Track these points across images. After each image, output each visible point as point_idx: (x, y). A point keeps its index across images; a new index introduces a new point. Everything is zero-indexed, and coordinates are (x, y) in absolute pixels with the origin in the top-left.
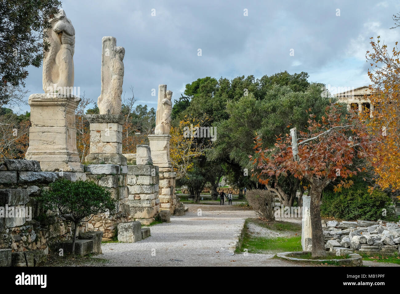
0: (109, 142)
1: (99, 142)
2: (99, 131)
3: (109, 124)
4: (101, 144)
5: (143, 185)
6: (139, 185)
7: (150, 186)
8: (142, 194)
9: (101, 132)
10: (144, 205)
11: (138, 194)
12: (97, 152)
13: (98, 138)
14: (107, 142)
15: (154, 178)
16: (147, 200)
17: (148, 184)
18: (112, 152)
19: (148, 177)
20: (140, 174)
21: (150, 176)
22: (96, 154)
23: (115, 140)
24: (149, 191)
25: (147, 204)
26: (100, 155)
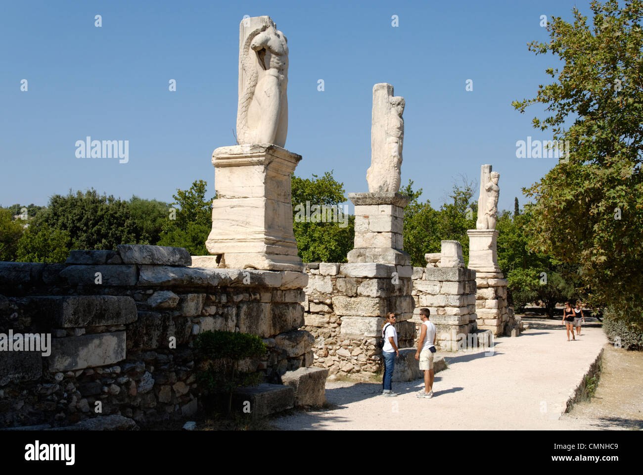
0: (381, 232)
1: (367, 231)
2: (366, 217)
3: (380, 206)
4: (369, 235)
5: (449, 294)
6: (444, 294)
7: (459, 296)
8: (448, 306)
9: (370, 217)
10: (450, 323)
11: (443, 307)
12: (364, 246)
13: (367, 225)
14: (378, 232)
15: (467, 285)
16: (455, 315)
17: (456, 293)
18: (385, 246)
19: (456, 285)
20: (445, 279)
21: (459, 282)
22: (363, 248)
23: (389, 229)
24: (458, 304)
25: (454, 321)
26: (368, 250)
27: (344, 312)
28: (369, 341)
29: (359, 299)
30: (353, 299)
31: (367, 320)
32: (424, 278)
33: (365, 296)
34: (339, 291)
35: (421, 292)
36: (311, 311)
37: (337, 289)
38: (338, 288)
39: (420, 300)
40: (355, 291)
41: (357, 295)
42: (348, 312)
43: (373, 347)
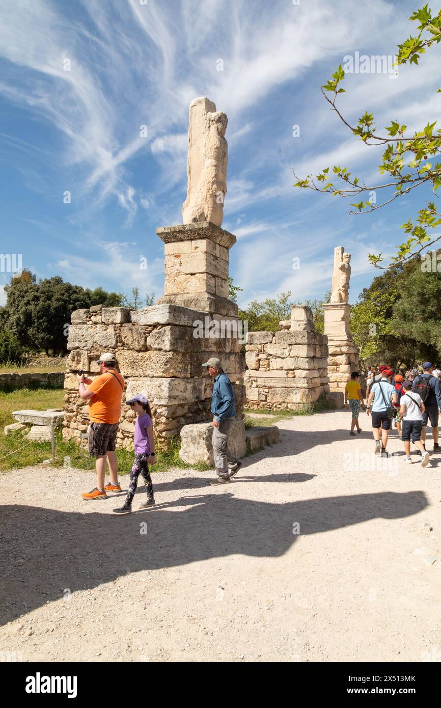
0: (194, 274)
1: (179, 273)
2: (178, 256)
3: (194, 242)
4: (181, 278)
5: (298, 357)
6: (294, 357)
7: (308, 359)
8: (297, 369)
9: (182, 256)
10: (300, 385)
11: (293, 370)
12: (176, 292)
13: (177, 267)
14: (192, 274)
15: (317, 349)
16: (304, 378)
17: (305, 356)
18: (199, 291)
19: (305, 347)
20: (294, 342)
21: (309, 345)
22: (175, 295)
23: (203, 269)
24: (307, 366)
25: (303, 384)
26: (179, 296)
27: (130, 372)
28: (159, 411)
29: (148, 354)
30: (141, 354)
31: (157, 382)
32: (274, 342)
33: (156, 349)
34: (123, 344)
35: (271, 355)
36: (91, 371)
37: (121, 341)
38: (123, 340)
39: (270, 363)
40: (142, 343)
41: (146, 349)
42: (134, 372)
43: (163, 420)
